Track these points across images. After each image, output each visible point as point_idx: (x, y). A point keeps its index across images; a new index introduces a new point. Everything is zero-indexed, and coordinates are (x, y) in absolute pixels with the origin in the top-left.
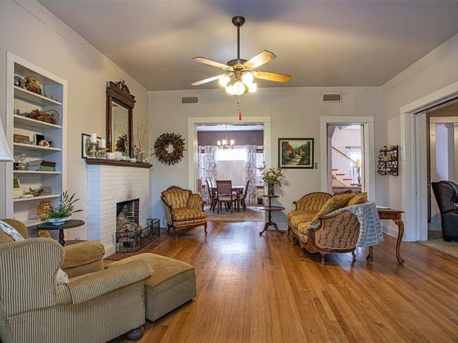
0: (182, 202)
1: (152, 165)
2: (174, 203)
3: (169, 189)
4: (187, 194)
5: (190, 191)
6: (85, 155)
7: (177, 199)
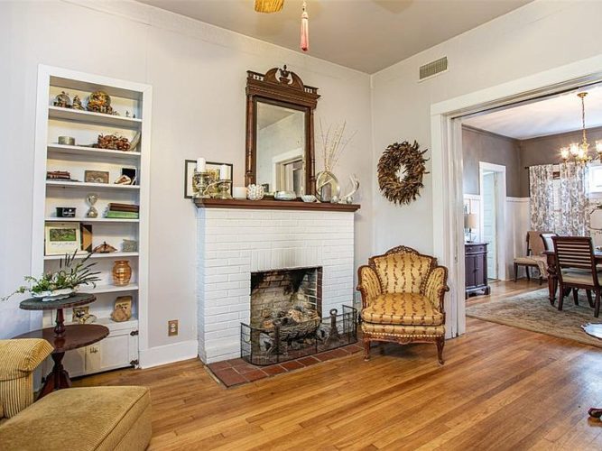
0: (409, 280)
1: (359, 207)
2: (392, 280)
3: (392, 251)
4: (426, 265)
5: (434, 260)
6: (191, 192)
7: (399, 275)
